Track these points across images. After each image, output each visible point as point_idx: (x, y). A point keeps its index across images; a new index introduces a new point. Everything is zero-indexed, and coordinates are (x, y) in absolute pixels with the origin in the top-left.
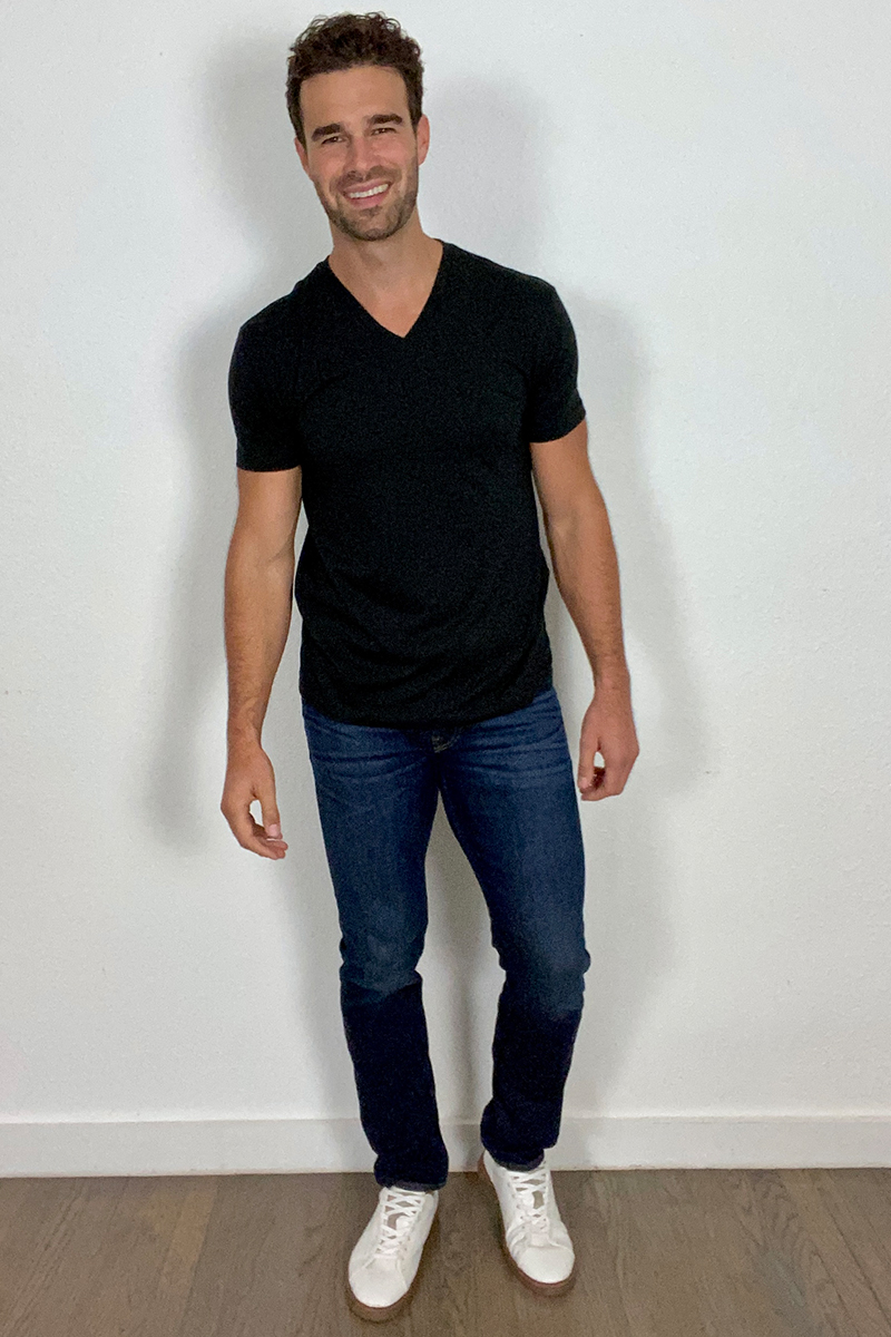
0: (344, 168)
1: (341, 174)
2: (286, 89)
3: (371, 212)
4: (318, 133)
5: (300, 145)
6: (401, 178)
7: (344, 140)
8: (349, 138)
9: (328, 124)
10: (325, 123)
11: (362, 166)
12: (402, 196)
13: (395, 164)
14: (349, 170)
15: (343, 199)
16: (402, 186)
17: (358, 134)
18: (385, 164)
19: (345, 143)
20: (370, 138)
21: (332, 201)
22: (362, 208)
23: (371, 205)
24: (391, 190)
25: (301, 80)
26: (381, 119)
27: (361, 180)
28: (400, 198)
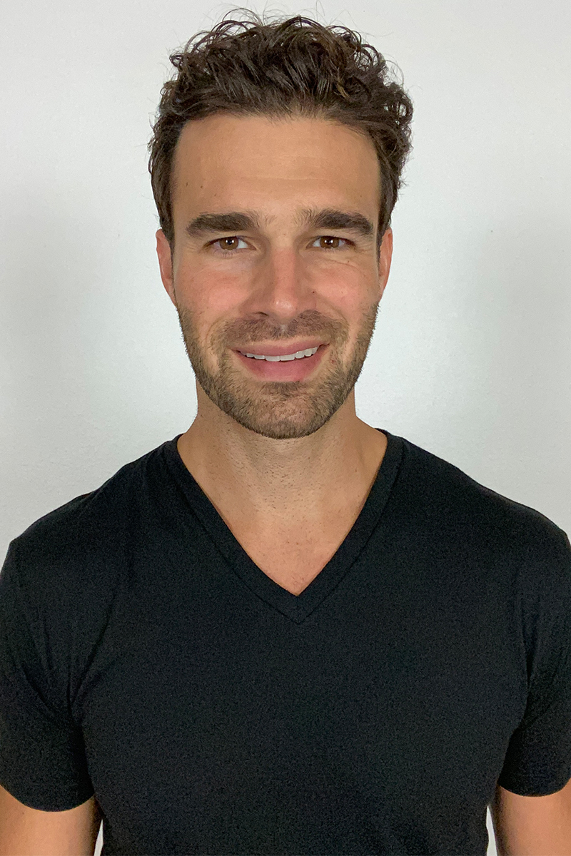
0: (247, 303)
1: (236, 315)
2: (150, 134)
3: (286, 390)
4: (201, 224)
5: (166, 243)
6: (345, 339)
7: (252, 248)
8: (263, 243)
9: (225, 212)
10: (218, 208)
11: (284, 306)
12: (345, 370)
13: (339, 312)
14: (256, 307)
15: (235, 361)
16: (346, 352)
17: (283, 241)
18: (325, 310)
19: (254, 254)
20: (303, 253)
21: (213, 360)
22: (268, 379)
23: (288, 379)
24: (325, 357)
25: (182, 121)
26: (333, 220)
27: (276, 333)
28: (340, 373)
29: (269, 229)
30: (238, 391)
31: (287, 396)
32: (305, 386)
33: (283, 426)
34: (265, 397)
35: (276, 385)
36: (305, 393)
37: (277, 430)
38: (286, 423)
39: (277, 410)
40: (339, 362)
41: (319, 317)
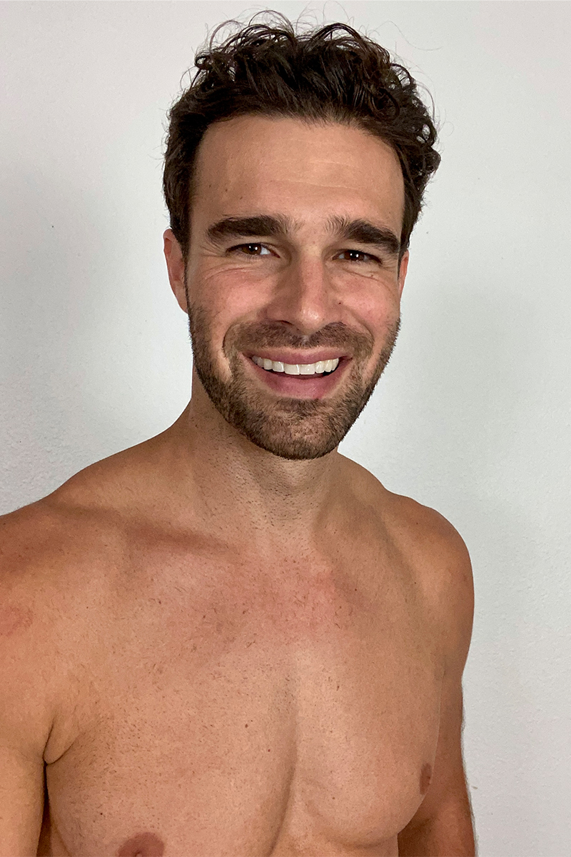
7: (275, 255)
9: (252, 215)
12: (364, 386)
13: (365, 325)
16: (368, 369)
19: (277, 261)
22: (284, 394)
23: (306, 396)
28: (358, 389)
29: (297, 236)
30: (250, 403)
31: (304, 415)
32: (324, 405)
33: (298, 446)
34: (279, 414)
35: (294, 402)
36: (323, 413)
37: (291, 450)
38: (301, 442)
39: (293, 428)
40: (360, 378)
41: (343, 329)
